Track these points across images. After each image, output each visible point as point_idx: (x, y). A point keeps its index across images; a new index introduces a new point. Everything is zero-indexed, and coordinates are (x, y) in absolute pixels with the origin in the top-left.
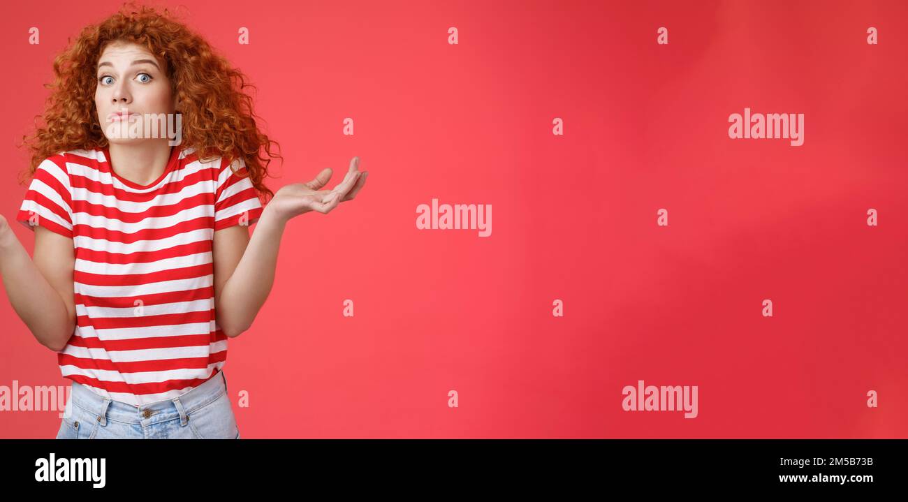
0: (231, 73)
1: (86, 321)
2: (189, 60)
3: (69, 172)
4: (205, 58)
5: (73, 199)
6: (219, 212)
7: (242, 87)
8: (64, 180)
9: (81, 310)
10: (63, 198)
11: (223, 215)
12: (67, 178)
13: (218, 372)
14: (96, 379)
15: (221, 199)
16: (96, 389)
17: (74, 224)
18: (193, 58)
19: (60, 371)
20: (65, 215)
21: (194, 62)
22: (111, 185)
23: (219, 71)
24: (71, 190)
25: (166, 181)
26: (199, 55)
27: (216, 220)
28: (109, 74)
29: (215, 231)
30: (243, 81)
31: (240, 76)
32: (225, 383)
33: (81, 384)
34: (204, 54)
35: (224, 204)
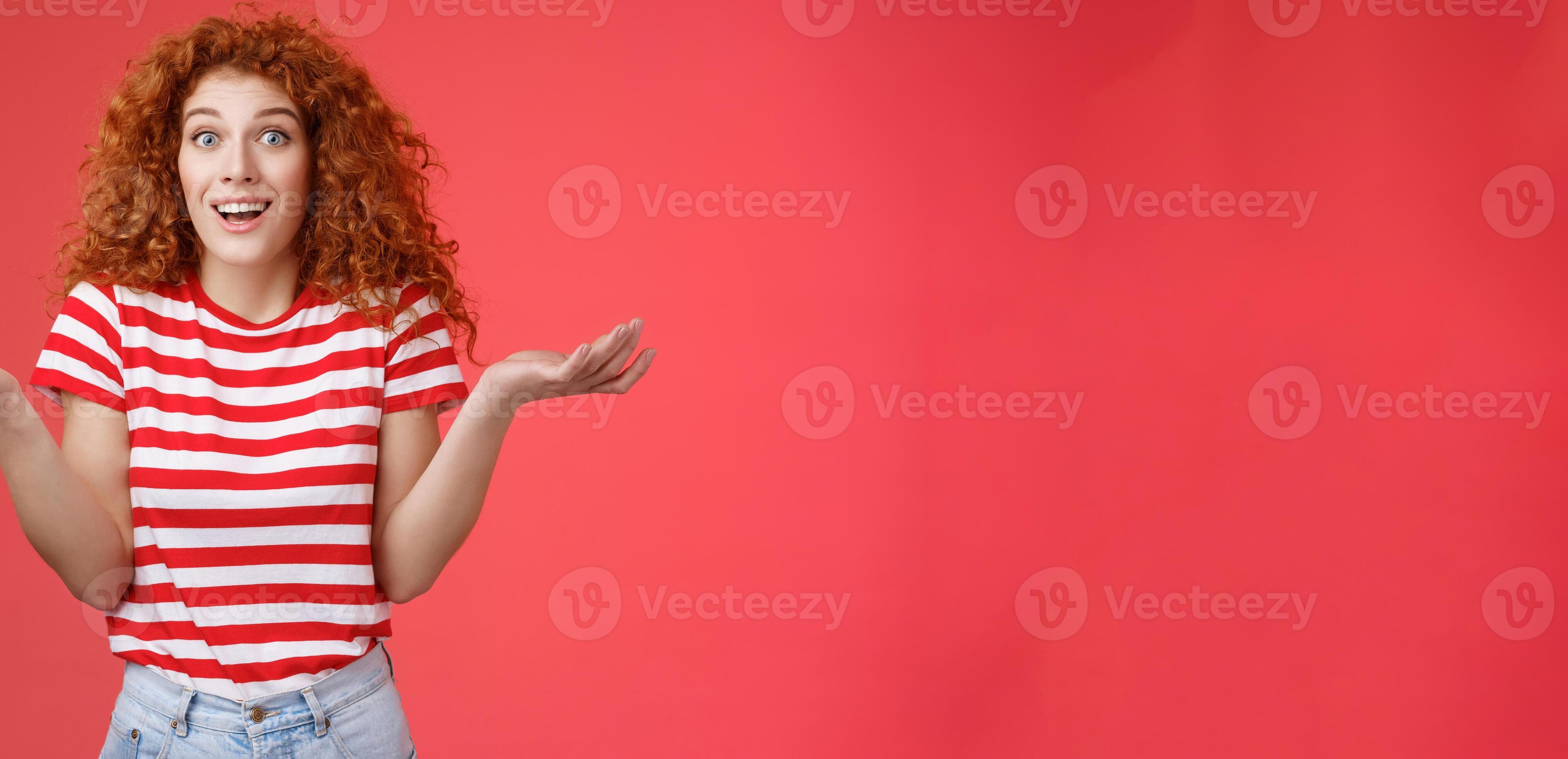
0: (411, 141)
1: (154, 555)
2: (348, 113)
3: (118, 301)
4: (373, 109)
5: (123, 345)
6: (392, 383)
7: (424, 167)
8: (111, 314)
9: (144, 537)
10: (109, 344)
11: (398, 387)
12: (115, 311)
13: (376, 643)
14: (170, 657)
15: (395, 360)
16: (169, 672)
17: (128, 386)
18: (355, 111)
19: (108, 643)
20: (113, 373)
21: (355, 117)
22: (195, 322)
23: (392, 134)
24: (122, 329)
25: (293, 323)
26: (363, 104)
27: (386, 396)
28: (208, 130)
29: (383, 413)
30: (427, 157)
31: (424, 146)
32: (389, 662)
33: (144, 665)
34: (373, 104)
35: (400, 369)
